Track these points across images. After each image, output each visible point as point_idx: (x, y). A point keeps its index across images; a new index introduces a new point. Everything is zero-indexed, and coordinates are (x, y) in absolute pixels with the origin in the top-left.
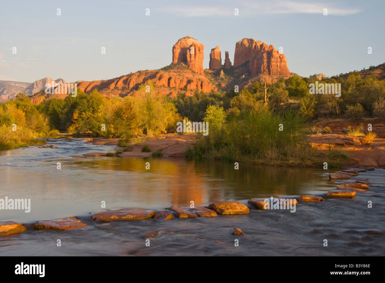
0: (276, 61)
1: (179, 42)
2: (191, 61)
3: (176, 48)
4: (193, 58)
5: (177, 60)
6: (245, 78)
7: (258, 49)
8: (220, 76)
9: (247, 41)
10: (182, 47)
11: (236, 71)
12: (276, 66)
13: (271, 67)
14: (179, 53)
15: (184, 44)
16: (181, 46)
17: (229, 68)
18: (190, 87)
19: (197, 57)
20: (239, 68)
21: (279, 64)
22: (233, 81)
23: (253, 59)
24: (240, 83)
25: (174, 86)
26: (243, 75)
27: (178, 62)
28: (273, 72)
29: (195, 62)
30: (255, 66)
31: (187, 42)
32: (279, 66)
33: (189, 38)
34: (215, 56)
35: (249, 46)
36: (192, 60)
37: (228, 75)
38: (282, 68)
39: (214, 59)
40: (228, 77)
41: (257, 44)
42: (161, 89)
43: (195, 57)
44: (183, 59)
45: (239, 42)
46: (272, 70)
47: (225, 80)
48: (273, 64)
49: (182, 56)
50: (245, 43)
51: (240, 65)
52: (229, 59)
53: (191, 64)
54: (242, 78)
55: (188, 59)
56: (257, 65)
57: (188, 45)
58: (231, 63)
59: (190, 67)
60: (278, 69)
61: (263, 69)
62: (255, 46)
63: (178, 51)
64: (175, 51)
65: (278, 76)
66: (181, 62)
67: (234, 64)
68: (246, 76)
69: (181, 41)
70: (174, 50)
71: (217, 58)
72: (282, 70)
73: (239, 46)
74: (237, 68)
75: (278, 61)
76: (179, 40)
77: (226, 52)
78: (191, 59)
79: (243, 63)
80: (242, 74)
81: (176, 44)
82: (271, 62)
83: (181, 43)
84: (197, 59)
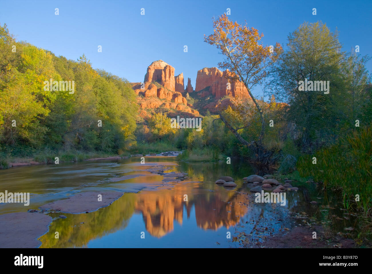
0: (239, 85)
1: (153, 64)
2: (165, 81)
3: (151, 69)
4: (167, 78)
5: (151, 79)
6: (211, 100)
7: (220, 75)
8: (187, 98)
9: (207, 70)
10: (156, 69)
11: (200, 95)
12: (240, 90)
13: (235, 90)
14: (154, 74)
15: (159, 66)
16: (154, 68)
17: (192, 92)
18: (177, 101)
19: (171, 77)
20: (202, 92)
21: (241, 87)
22: (199, 102)
23: (216, 84)
24: (207, 104)
25: (164, 98)
26: (208, 97)
27: (152, 81)
28: (237, 95)
29: (170, 81)
30: (219, 89)
31: (161, 65)
32: (242, 90)
33: (162, 61)
34: (180, 81)
35: (209, 74)
36: (167, 80)
37: (193, 97)
38: (245, 91)
39: (179, 84)
40: (193, 99)
41: (219, 71)
42: (152, 99)
43: (169, 77)
44: (157, 79)
45: (200, 71)
46: (236, 93)
47: (191, 101)
48: (236, 88)
49: (156, 76)
50: (206, 71)
51: (202, 89)
52: (191, 85)
53: (166, 83)
54: (207, 99)
55: (163, 79)
56: (221, 89)
57: (162, 68)
58: (192, 88)
59: (165, 86)
60: (241, 93)
61: (228, 92)
62: (217, 74)
63: (152, 72)
64: (149, 72)
65: (242, 98)
66: (156, 81)
67: (195, 89)
68: (210, 98)
69: (154, 63)
70: (149, 70)
71: (181, 83)
72: (244, 93)
73: (201, 74)
74: (200, 92)
75: (241, 85)
76: (153, 62)
77: (188, 78)
78: (165, 79)
79: (204, 88)
80: (206, 97)
81: (150, 66)
82: (235, 86)
83: (154, 65)
84: (171, 79)
